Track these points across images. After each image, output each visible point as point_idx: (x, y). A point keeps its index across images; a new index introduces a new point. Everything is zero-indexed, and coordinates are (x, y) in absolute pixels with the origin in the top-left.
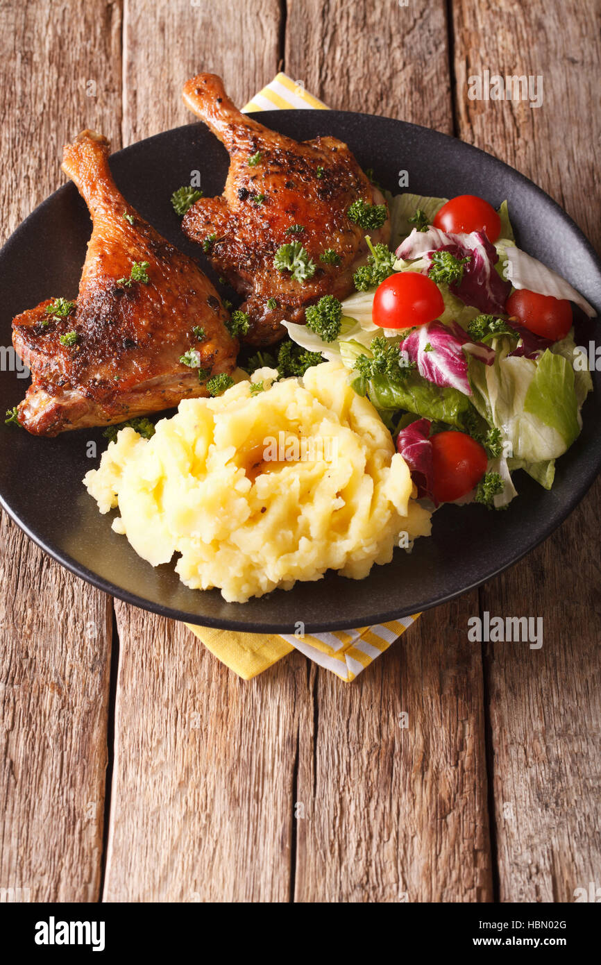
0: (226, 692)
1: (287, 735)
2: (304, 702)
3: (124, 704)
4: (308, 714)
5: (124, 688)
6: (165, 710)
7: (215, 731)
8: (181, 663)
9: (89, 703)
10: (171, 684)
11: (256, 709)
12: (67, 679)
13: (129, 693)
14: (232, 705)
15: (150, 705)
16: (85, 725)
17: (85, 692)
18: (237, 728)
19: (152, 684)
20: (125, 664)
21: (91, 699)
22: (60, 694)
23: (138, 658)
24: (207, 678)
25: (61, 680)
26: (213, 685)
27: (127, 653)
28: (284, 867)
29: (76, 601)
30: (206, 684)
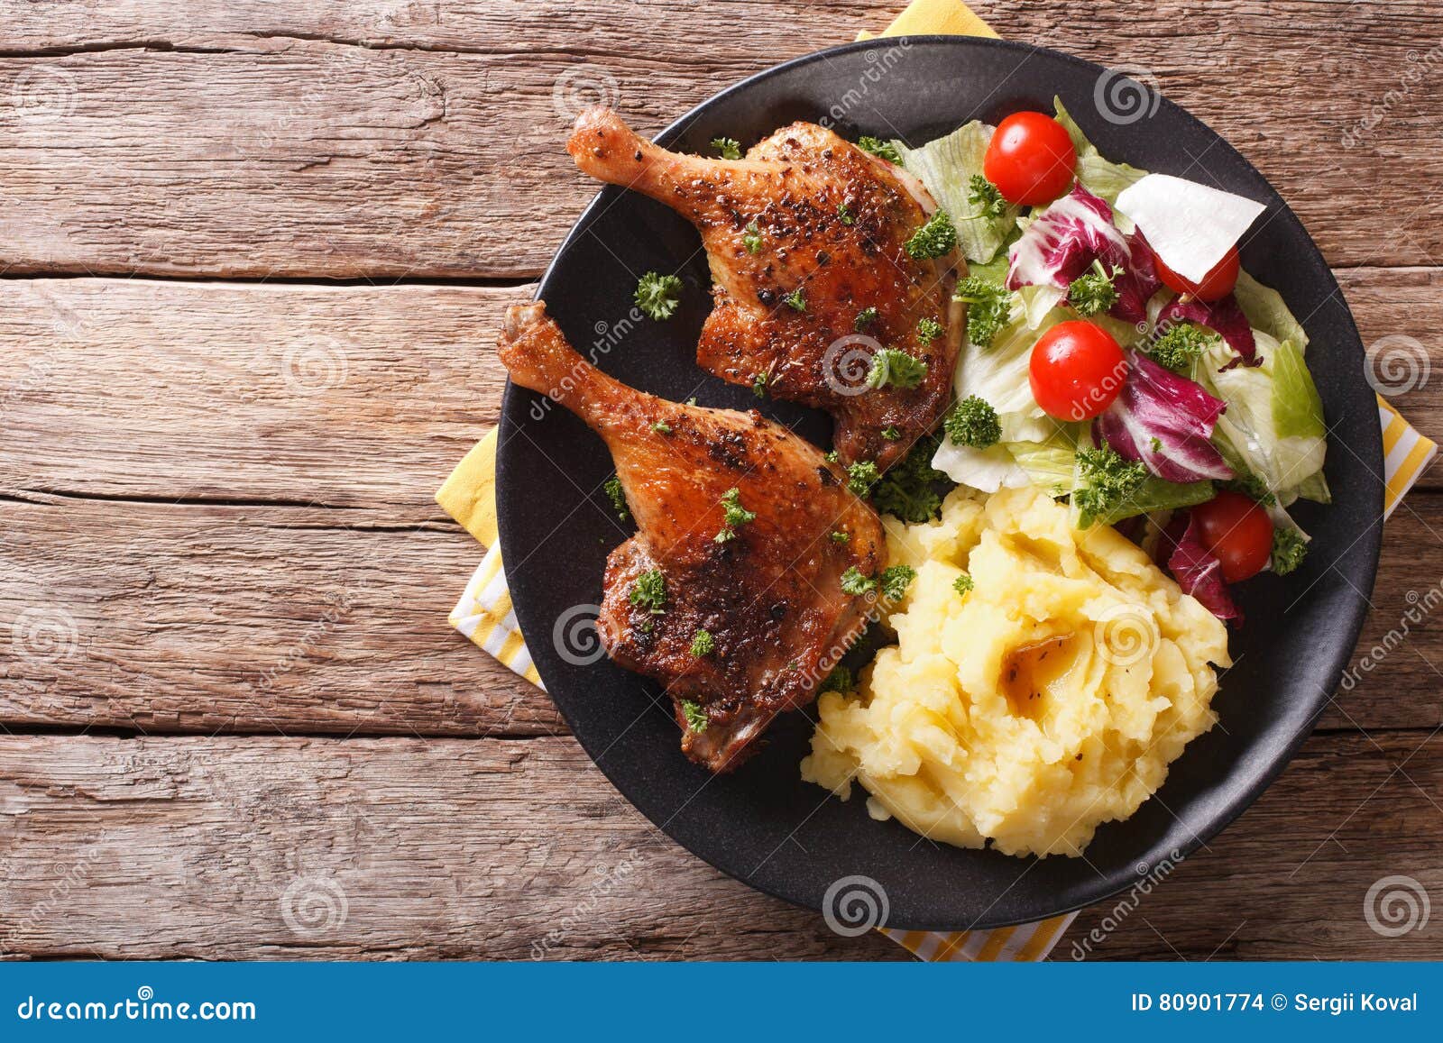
0: (421, 420)
1: (357, 494)
2: (403, 516)
3: (410, 296)
4: (386, 520)
5: (432, 295)
6: (400, 346)
7: (366, 408)
8: (466, 364)
9: (412, 253)
10: (437, 352)
11: (397, 456)
12: (447, 224)
13: (426, 301)
14: (402, 427)
15: (406, 328)
16: (382, 249)
17: (425, 247)
18: (366, 433)
19: (437, 329)
20: (469, 295)
21: (419, 255)
22: (424, 216)
23: (477, 310)
24: (442, 396)
25: (443, 217)
26: (431, 404)
27: (484, 297)
28: (175, 491)
29: (561, 230)
30: (434, 395)
